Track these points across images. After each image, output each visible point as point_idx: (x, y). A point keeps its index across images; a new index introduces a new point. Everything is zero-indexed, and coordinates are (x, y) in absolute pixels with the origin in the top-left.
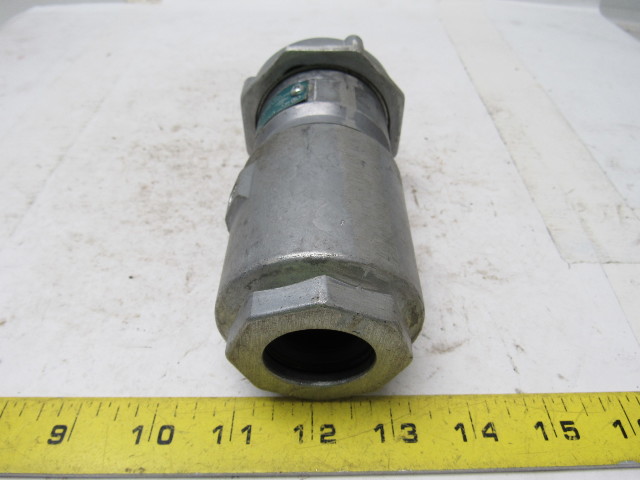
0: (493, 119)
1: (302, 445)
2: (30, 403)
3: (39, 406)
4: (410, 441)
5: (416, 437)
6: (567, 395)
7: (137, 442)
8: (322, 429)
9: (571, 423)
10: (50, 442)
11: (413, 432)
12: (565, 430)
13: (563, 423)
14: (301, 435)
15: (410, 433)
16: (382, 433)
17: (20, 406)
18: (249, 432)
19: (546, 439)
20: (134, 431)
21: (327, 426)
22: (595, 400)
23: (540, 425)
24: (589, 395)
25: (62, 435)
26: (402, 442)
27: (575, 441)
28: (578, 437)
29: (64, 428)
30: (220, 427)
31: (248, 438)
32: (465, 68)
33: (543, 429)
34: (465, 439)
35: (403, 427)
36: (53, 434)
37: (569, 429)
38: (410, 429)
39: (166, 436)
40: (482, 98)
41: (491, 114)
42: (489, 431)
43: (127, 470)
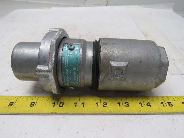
0: (146, 37)
1: (98, 107)
2: (24, 97)
3: (27, 98)
4: (127, 106)
5: (129, 106)
6: (169, 96)
7: (54, 106)
8: (103, 104)
9: (171, 103)
10: (30, 106)
11: (128, 104)
12: (169, 104)
13: (168, 103)
14: (98, 105)
15: (127, 105)
16: (120, 104)
17: (22, 98)
18: (84, 104)
19: (164, 106)
20: (53, 104)
21: (105, 103)
22: (177, 98)
23: (162, 103)
24: (175, 96)
25: (34, 105)
26: (125, 106)
27: (172, 107)
28: (172, 106)
29: (34, 103)
30: (76, 103)
31: (84, 106)
32: (137, 25)
33: (163, 104)
34: (142, 106)
35: (125, 103)
36: (31, 104)
37: (170, 104)
38: (127, 104)
39: (61, 105)
40: (142, 32)
41: (145, 36)
42: (149, 104)
43: (51, 112)
